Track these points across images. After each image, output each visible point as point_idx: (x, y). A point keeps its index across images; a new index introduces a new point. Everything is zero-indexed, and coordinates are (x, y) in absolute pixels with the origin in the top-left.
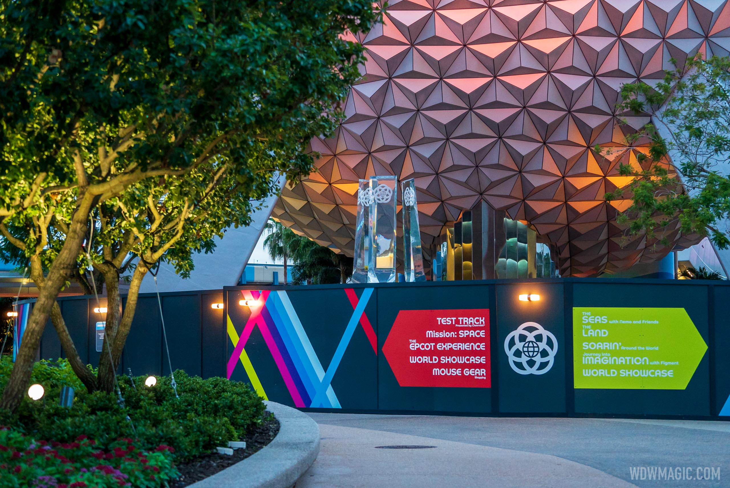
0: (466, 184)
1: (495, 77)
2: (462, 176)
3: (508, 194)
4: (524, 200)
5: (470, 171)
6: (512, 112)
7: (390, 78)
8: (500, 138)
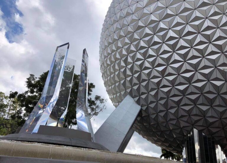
0: (187, 122)
1: (190, 84)
2: (185, 119)
3: (201, 125)
4: (208, 127)
5: (187, 117)
6: (198, 95)
7: (158, 89)
8: (195, 105)
